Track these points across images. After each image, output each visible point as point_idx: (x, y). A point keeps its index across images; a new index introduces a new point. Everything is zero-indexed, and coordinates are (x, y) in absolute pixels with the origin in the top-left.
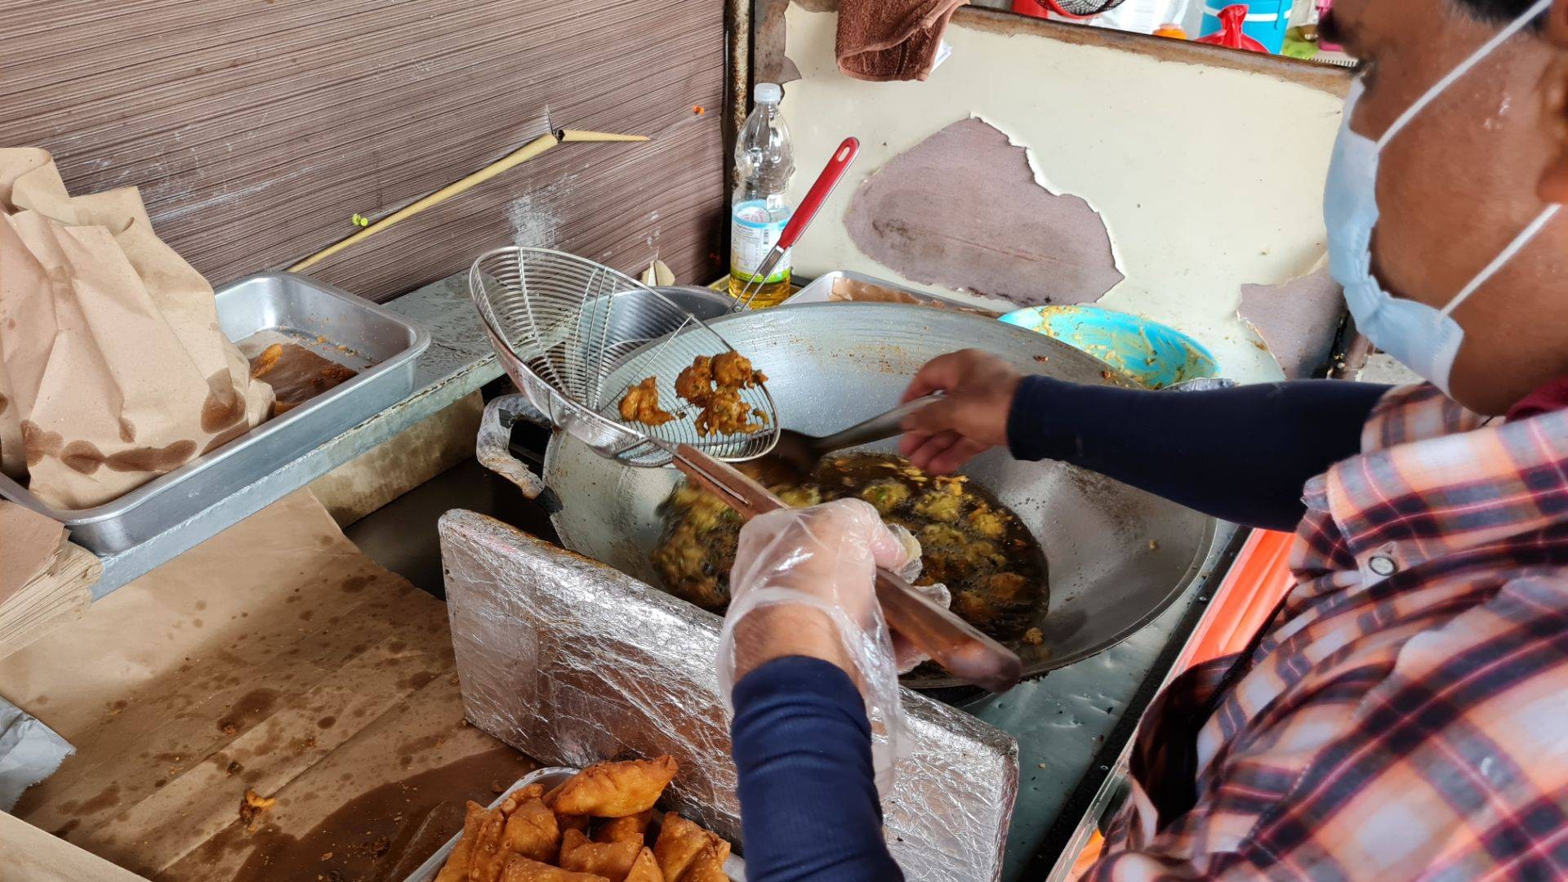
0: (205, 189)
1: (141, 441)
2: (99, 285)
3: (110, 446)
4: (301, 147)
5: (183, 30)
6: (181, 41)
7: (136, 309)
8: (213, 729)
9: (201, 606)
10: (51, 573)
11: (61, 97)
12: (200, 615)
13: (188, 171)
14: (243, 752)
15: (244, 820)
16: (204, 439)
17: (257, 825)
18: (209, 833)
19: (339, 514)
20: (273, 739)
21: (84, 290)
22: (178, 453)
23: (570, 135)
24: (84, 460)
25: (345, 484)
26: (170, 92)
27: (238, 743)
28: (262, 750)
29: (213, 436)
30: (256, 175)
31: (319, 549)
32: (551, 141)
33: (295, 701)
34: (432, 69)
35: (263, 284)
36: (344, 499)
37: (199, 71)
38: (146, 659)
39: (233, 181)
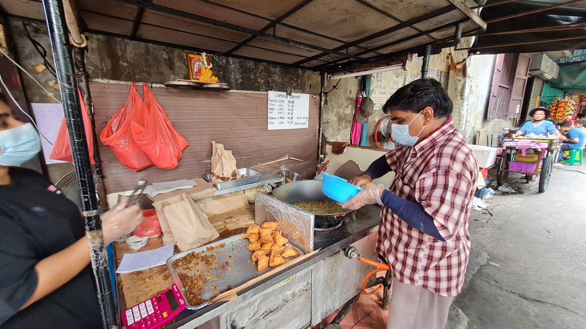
0: (241, 156)
1: (225, 176)
2: (224, 157)
3: (221, 176)
4: (253, 153)
5: (242, 138)
6: (242, 139)
7: (227, 160)
8: (225, 219)
9: (228, 207)
10: (211, 189)
11: (227, 143)
12: (228, 208)
13: (239, 153)
14: (227, 221)
15: (224, 227)
16: (231, 178)
17: (225, 228)
18: (220, 228)
19: (249, 201)
20: (231, 221)
21: (223, 158)
22: (228, 179)
23: (290, 158)
24: (218, 177)
25: (250, 197)
26: (240, 144)
27: (227, 220)
28: (230, 222)
29: (232, 178)
30: (247, 156)
31: (244, 204)
32: (288, 158)
33: (235, 218)
34: (273, 146)
35: (245, 169)
36: (250, 200)
37: (243, 142)
38: (219, 211)
39: (244, 156)
